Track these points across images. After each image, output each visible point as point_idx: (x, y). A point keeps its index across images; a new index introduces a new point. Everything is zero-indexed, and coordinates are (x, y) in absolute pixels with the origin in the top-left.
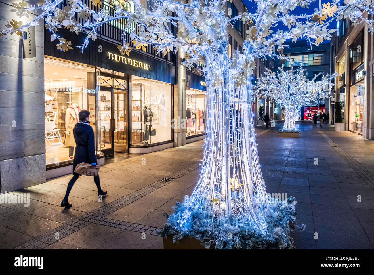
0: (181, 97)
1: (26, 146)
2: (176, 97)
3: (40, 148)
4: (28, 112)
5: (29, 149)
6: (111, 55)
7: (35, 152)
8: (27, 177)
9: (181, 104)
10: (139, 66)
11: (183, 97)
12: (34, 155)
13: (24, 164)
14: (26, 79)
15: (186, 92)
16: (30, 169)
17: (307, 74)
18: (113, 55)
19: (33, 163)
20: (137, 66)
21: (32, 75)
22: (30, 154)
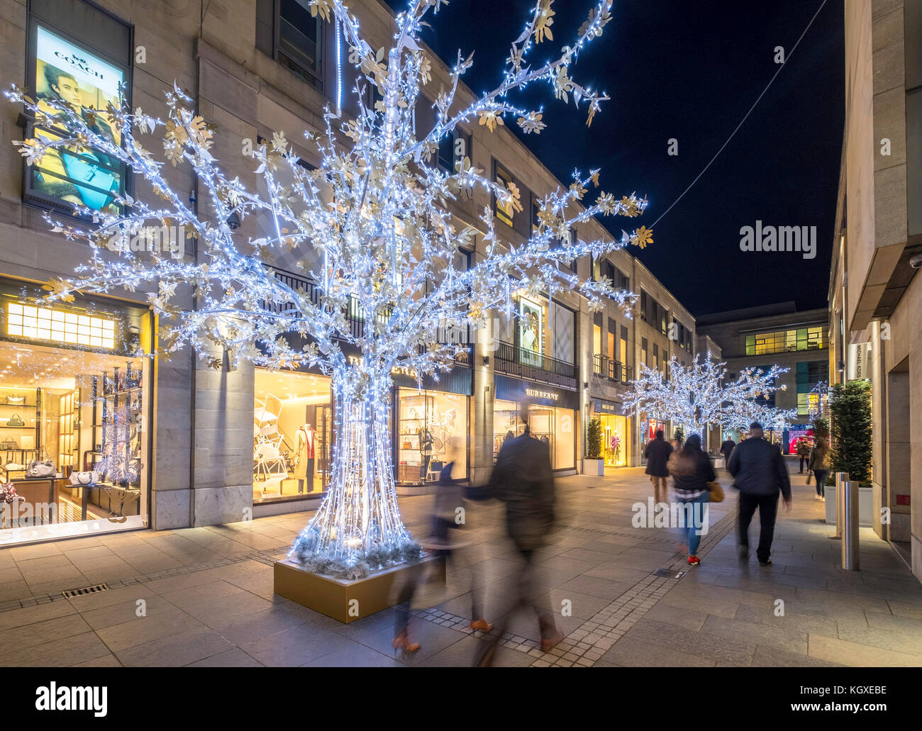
0: (483, 414)
1: (228, 474)
2: (473, 415)
3: (246, 478)
4: (232, 434)
5: (232, 477)
6: (354, 360)
7: (238, 482)
8: (227, 511)
9: (482, 423)
10: (401, 372)
11: (487, 415)
12: (238, 485)
13: (224, 494)
14: (230, 395)
15: (492, 407)
16: (231, 502)
17: (725, 370)
18: (357, 360)
19: (236, 494)
20: (398, 372)
21: (238, 391)
22: (232, 484)
